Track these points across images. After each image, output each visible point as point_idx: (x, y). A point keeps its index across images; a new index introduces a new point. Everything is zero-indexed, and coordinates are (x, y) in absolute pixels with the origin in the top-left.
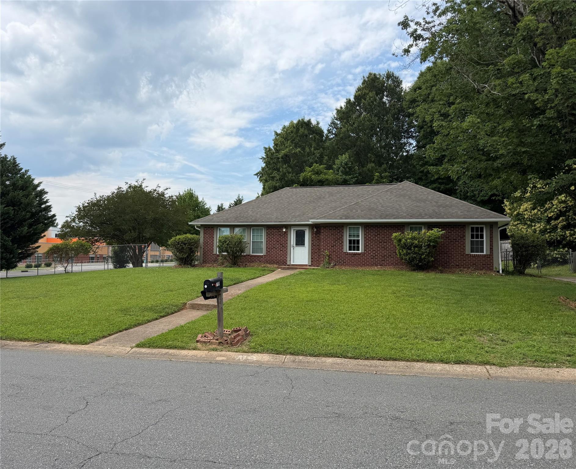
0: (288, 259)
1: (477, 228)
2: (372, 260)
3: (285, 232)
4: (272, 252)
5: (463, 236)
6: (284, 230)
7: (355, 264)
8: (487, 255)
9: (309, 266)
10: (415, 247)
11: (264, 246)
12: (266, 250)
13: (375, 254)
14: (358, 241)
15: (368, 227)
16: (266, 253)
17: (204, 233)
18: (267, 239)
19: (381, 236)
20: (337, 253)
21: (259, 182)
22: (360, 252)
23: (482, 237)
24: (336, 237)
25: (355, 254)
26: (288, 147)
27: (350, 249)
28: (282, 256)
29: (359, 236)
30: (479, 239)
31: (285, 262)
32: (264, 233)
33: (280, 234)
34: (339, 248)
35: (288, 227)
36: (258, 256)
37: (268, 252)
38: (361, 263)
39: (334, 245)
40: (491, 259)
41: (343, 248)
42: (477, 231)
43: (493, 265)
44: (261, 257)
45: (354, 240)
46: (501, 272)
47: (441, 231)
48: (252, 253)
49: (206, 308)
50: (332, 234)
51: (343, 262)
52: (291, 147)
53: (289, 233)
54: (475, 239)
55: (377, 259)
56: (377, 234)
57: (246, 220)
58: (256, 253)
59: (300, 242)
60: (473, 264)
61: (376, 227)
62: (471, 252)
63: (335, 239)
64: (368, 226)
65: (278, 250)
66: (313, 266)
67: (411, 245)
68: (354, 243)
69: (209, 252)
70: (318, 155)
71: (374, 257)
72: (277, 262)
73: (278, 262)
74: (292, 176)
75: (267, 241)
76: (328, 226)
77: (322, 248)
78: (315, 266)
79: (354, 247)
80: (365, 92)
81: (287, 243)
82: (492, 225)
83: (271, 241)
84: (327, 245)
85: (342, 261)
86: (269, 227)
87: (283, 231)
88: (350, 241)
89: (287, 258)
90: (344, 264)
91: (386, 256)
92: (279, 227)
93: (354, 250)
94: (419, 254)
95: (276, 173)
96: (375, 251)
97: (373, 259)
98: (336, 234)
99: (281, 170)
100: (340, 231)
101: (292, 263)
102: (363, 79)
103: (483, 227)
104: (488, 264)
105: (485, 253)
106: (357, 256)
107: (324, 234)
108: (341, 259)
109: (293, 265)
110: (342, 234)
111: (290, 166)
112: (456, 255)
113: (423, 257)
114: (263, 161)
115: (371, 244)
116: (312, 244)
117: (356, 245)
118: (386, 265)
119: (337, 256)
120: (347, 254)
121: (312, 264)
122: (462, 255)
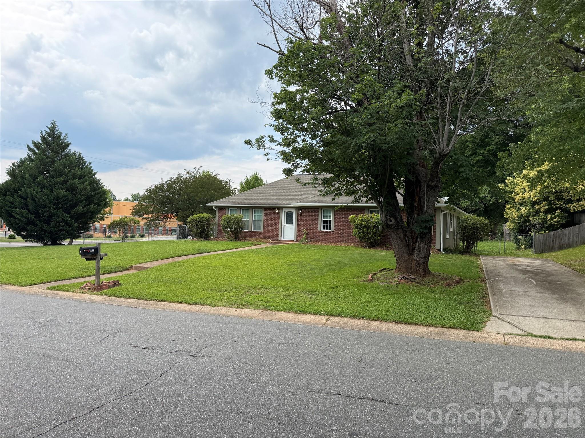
0: (279, 236)
2: (340, 237)
3: (278, 213)
4: (268, 229)
6: (277, 211)
7: (326, 241)
9: (295, 241)
11: (262, 224)
13: (342, 232)
14: (330, 221)
17: (219, 213)
18: (264, 218)
19: (347, 217)
20: (314, 231)
22: (331, 230)
24: (313, 218)
25: (327, 232)
27: (324, 228)
28: (275, 233)
29: (331, 217)
31: (277, 238)
32: (262, 214)
33: (274, 215)
34: (315, 227)
35: (279, 208)
36: (257, 233)
37: (264, 229)
38: (331, 240)
39: (311, 224)
40: (434, 239)
41: (318, 227)
43: (436, 244)
44: (260, 233)
45: (327, 221)
46: (442, 250)
48: (254, 230)
50: (310, 215)
53: (281, 213)
55: (343, 236)
56: (345, 216)
58: (257, 230)
59: (289, 221)
61: (344, 210)
64: (338, 209)
65: (272, 228)
66: (298, 242)
67: (361, 226)
68: (327, 223)
71: (341, 235)
73: (272, 238)
75: (264, 220)
76: (307, 209)
77: (302, 227)
79: (327, 226)
81: (279, 222)
83: (267, 221)
84: (306, 224)
85: (317, 238)
86: (266, 209)
88: (324, 221)
89: (279, 234)
90: (318, 241)
91: (350, 234)
92: (273, 209)
93: (327, 229)
96: (342, 230)
98: (313, 215)
100: (316, 213)
101: (282, 239)
106: (329, 234)
107: (303, 215)
108: (316, 236)
109: (283, 241)
110: (317, 215)
115: (339, 224)
116: (297, 223)
117: (329, 225)
118: (350, 242)
119: (313, 234)
120: (321, 232)
121: (297, 240)
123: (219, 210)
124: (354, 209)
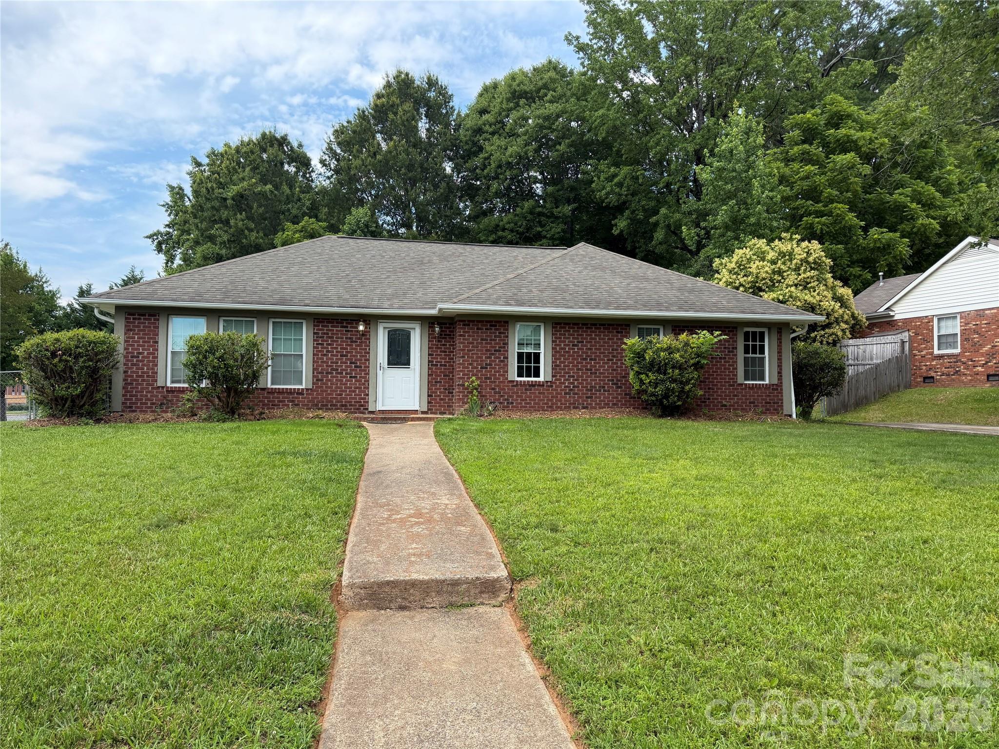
0: (371, 399)
1: (754, 333)
2: (568, 396)
3: (364, 334)
4: (330, 380)
5: (733, 348)
6: (361, 328)
7: (532, 407)
8: (773, 385)
9: (423, 413)
10: (674, 367)
11: (306, 365)
12: (314, 376)
13: (573, 383)
14: (537, 356)
15: (559, 326)
16: (313, 384)
17: (128, 330)
18: (314, 347)
19: (585, 346)
20: (495, 382)
22: (541, 379)
23: (762, 351)
24: (493, 347)
25: (533, 385)
26: (247, 178)
27: (520, 375)
28: (354, 391)
29: (539, 344)
30: (758, 355)
31: (362, 406)
32: (306, 334)
33: (350, 338)
34: (499, 372)
35: (370, 320)
36: (290, 392)
37: (316, 380)
38: (546, 404)
39: (486, 364)
40: (780, 393)
41: (507, 372)
42: (754, 340)
43: (782, 403)
44: (300, 392)
45: (529, 354)
46: (794, 416)
47: (721, 335)
48: (272, 384)
49: (445, 599)
50: (482, 340)
51: (508, 403)
52: (254, 180)
53: (372, 334)
54: (750, 355)
55: (576, 394)
56: (578, 342)
57: (255, 298)
58: (284, 384)
59: (399, 356)
60: (750, 403)
61: (576, 327)
62: (746, 379)
63: (489, 350)
64: (560, 324)
65: (344, 377)
66: (432, 413)
67: (666, 364)
68: (529, 361)
69: (143, 380)
70: (308, 203)
71: (571, 390)
72: (342, 406)
73: (346, 405)
75: (314, 355)
76: (473, 321)
77: (461, 371)
78: (435, 413)
79: (528, 368)
80: (393, 101)
81: (368, 360)
82: (781, 329)
83: (325, 355)
84: (471, 364)
85: (506, 400)
86: (320, 320)
87: (358, 331)
88: (520, 355)
89: (368, 395)
90: (509, 407)
91: (595, 387)
92: (347, 321)
93: (528, 375)
94: (681, 382)
95: (221, 228)
96: (573, 377)
97: (569, 394)
98: (491, 340)
99: (232, 222)
100: (500, 333)
101: (380, 407)
102: (386, 79)
103: (764, 332)
104: (774, 403)
105: (767, 382)
106: (537, 389)
107: (463, 339)
108: (502, 396)
109: (383, 412)
110: (504, 340)
111: (250, 218)
112: (721, 386)
113: (687, 388)
114: (167, 211)
115: (565, 362)
116: (429, 361)
117: (532, 365)
118: (595, 408)
119: (493, 389)
120: (517, 385)
121: (428, 409)
122: (731, 385)
123: (126, 318)
124: (601, 325)
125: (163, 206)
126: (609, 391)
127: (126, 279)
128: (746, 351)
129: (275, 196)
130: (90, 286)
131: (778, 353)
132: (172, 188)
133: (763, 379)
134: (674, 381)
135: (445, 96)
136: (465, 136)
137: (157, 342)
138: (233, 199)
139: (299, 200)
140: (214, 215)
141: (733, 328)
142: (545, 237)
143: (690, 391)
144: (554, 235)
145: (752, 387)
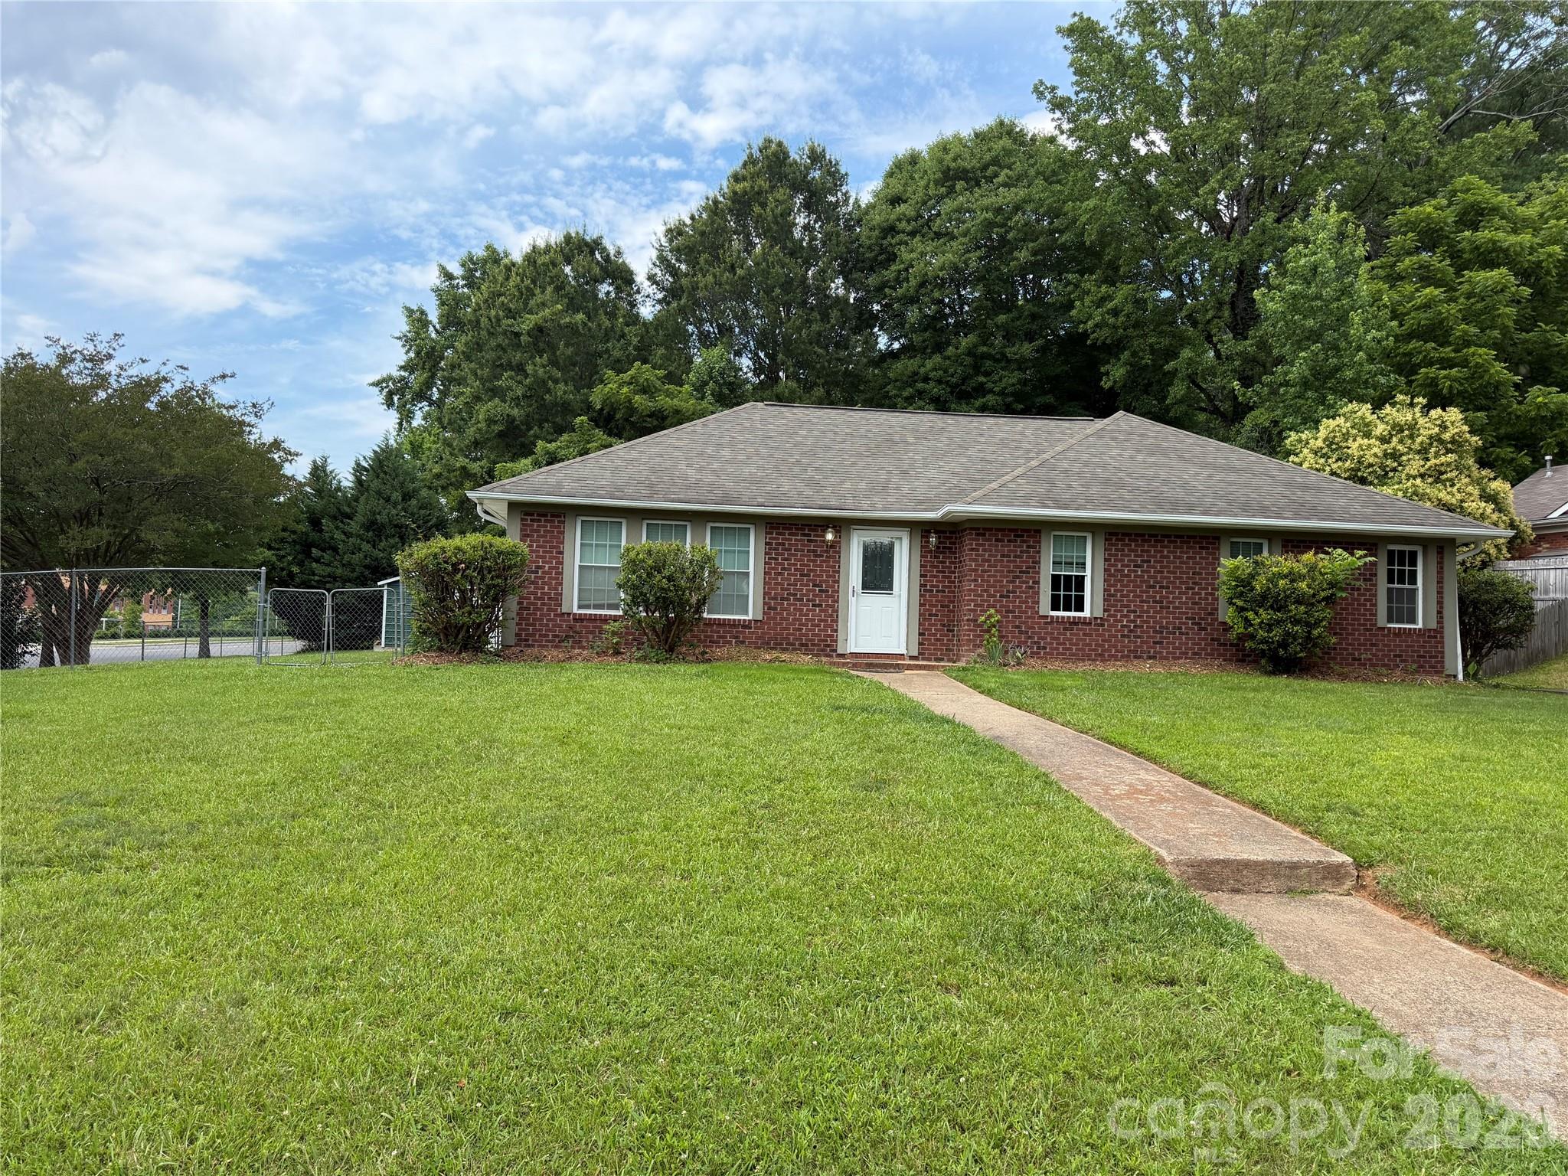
0: (840, 638)
1: (1402, 553)
2: (1126, 640)
3: (833, 545)
4: (786, 609)
5: (1371, 575)
6: (830, 536)
7: (1074, 655)
8: (1429, 630)
9: (912, 658)
10: (1298, 602)
11: (753, 589)
12: (765, 603)
13: (1134, 621)
14: (1080, 581)
15: (1114, 538)
16: (764, 613)
17: (525, 536)
18: (766, 563)
19: (1154, 567)
20: (1020, 617)
21: (385, 407)
22: (1086, 613)
23: (1413, 581)
24: (1018, 567)
25: (1075, 622)
26: (549, 304)
27: (1055, 607)
28: (819, 626)
29: (1084, 564)
30: (1407, 586)
31: (828, 646)
32: (754, 546)
33: (814, 551)
34: (1026, 602)
35: (842, 525)
36: (733, 624)
37: (768, 608)
38: (1094, 650)
39: (1008, 591)
40: (1439, 642)
41: (1038, 603)
42: (1402, 563)
43: (1443, 657)
44: (746, 625)
45: (1068, 578)
46: (1460, 676)
47: (1365, 556)
50: (1003, 556)
51: (1038, 648)
52: (559, 307)
53: (843, 546)
54: (1396, 585)
55: (1139, 637)
56: (1143, 561)
58: (724, 613)
59: (878, 577)
60: (1395, 656)
61: (1139, 539)
62: (1390, 620)
63: (1012, 571)
64: (1116, 534)
65: (805, 605)
66: (923, 659)
67: (1287, 597)
68: (1068, 588)
69: (543, 604)
70: (635, 340)
71: (1131, 631)
72: (802, 645)
73: (807, 645)
74: (565, 392)
75: (765, 573)
76: (990, 529)
77: (972, 600)
78: (929, 660)
79: (1067, 598)
80: (760, 186)
81: (838, 582)
82: (1442, 548)
83: (779, 574)
84: (985, 591)
85: (1035, 643)
86: (774, 525)
87: (824, 541)
88: (1056, 579)
89: (836, 631)
90: (1039, 653)
91: (1167, 628)
92: (810, 526)
93: (1067, 608)
94: (1308, 624)
95: (511, 378)
96: (1135, 612)
97: (1129, 637)
98: (1015, 556)
99: (529, 369)
100: (1028, 547)
101: (852, 648)
102: (748, 151)
103: (1416, 552)
104: (1430, 657)
105: (1420, 625)
106: (1081, 630)
107: (972, 555)
108: (1030, 637)
109: (856, 655)
110: (1035, 557)
111: (554, 363)
112: (1353, 630)
113: (1315, 632)
114: (404, 346)
115: (1122, 591)
116: (921, 585)
117: (1073, 593)
118: (1166, 658)
119: (1018, 627)
120: (1052, 622)
121: (919, 654)
122: (1368, 630)
123: (522, 520)
124: (1177, 536)
125: (399, 338)
126: (1187, 634)
127: (378, 449)
128: (1391, 580)
129: (590, 329)
130: (325, 459)
131: (1438, 582)
132: (410, 312)
133: (1413, 621)
134: (1296, 622)
135: (835, 178)
136: (869, 238)
137: (562, 553)
138: (528, 334)
139: (623, 336)
140: (500, 358)
141: (1371, 544)
142: (991, 391)
143: (1320, 636)
144: (1005, 388)
145: (1400, 633)
